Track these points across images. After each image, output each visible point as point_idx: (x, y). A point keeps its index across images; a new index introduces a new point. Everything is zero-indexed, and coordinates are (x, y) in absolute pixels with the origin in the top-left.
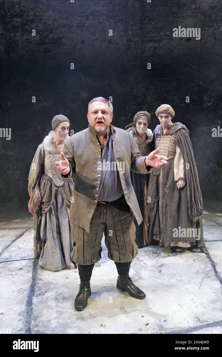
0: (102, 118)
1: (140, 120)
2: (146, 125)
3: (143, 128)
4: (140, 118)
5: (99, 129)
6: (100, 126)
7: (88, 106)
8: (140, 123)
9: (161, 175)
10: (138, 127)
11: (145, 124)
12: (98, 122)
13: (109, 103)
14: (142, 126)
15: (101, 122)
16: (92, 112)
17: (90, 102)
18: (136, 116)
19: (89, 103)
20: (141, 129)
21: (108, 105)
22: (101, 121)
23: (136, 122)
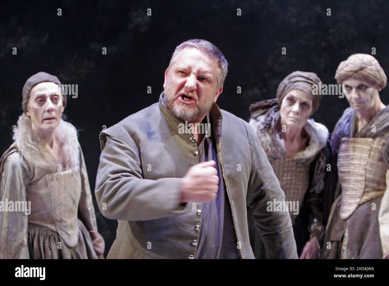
0: (193, 91)
1: (294, 93)
2: (306, 107)
3: (297, 113)
4: (295, 86)
5: (181, 110)
6: (184, 105)
7: (173, 51)
8: (292, 101)
9: (346, 242)
10: (284, 109)
11: (304, 106)
12: (183, 96)
13: (221, 61)
14: (296, 107)
15: (191, 98)
16: (177, 69)
17: (181, 45)
18: (286, 81)
19: (178, 47)
20: (291, 115)
21: (217, 64)
22: (190, 94)
23: (283, 95)
